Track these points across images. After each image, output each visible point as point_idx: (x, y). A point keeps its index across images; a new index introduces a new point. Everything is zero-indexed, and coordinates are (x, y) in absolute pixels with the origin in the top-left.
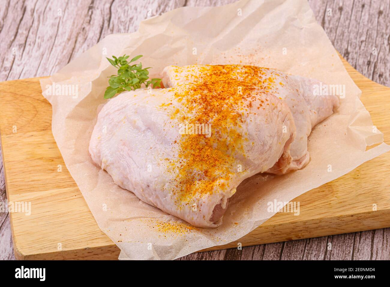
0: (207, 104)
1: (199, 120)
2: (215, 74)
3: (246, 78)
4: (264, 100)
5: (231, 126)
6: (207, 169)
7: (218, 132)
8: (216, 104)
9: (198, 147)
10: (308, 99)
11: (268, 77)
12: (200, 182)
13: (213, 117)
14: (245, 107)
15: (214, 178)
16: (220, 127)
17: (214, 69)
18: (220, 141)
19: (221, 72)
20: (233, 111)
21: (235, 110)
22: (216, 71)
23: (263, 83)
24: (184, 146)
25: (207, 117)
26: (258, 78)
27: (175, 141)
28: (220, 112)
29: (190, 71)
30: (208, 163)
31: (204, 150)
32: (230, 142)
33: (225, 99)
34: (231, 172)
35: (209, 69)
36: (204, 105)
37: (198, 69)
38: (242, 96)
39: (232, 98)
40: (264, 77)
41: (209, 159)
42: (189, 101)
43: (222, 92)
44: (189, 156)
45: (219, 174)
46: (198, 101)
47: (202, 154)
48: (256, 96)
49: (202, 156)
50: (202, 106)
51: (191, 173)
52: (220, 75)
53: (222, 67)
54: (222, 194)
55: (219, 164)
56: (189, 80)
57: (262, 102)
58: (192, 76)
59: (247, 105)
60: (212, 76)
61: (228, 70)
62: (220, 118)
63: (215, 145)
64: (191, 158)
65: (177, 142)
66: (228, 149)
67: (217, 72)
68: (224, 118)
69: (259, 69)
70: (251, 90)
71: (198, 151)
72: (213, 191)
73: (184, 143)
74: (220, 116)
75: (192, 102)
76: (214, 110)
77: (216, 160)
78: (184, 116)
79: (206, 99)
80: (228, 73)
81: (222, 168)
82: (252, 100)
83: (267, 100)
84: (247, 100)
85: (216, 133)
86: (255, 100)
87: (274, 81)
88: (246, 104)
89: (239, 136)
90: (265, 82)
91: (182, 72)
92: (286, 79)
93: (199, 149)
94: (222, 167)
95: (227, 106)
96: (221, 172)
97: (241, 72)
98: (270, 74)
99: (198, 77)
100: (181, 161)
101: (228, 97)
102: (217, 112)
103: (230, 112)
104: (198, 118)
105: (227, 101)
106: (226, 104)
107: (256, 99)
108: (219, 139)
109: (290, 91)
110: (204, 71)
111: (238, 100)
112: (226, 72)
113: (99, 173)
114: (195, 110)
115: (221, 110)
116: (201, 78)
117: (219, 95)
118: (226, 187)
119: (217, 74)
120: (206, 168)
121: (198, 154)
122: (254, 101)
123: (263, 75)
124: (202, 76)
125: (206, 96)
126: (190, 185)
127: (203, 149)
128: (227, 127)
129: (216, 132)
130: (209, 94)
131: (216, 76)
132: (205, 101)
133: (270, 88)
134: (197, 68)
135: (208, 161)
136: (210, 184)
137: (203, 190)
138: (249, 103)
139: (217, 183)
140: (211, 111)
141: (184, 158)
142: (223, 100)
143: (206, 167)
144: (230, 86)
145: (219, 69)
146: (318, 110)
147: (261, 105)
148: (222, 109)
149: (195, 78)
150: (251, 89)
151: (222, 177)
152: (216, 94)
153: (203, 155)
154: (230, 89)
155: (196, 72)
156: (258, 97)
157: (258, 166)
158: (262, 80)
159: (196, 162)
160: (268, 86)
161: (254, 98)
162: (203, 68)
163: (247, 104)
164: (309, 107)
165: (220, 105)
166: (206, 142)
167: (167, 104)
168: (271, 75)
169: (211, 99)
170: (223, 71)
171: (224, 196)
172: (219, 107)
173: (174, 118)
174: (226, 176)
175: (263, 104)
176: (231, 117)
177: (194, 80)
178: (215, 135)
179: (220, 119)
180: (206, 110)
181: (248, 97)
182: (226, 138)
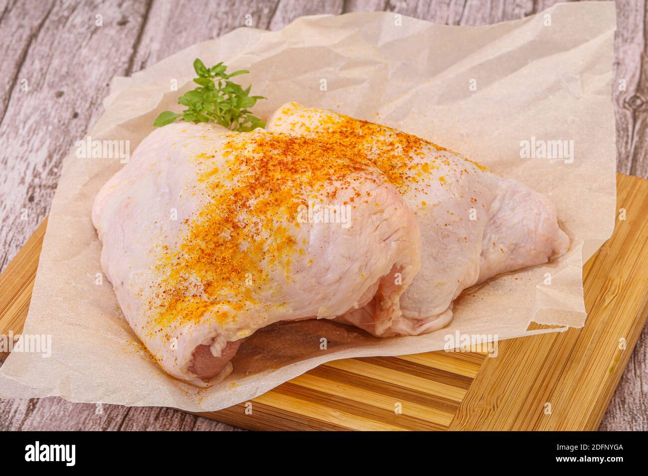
0: (262, 173)
1: (236, 195)
2: (341, 132)
3: (384, 153)
4: (363, 192)
5: (282, 220)
6: (212, 281)
7: (256, 224)
8: (278, 175)
9: (215, 239)
10: (501, 224)
11: (423, 162)
12: (192, 300)
13: (259, 197)
14: (322, 194)
15: (216, 298)
16: (263, 217)
17: (346, 124)
18: (255, 241)
19: (351, 133)
20: (299, 196)
21: (302, 194)
22: (347, 128)
23: (409, 169)
24: (194, 231)
25: (250, 194)
26: (406, 159)
27: (187, 220)
28: (276, 191)
29: (304, 116)
30: (218, 271)
31: (223, 248)
32: (270, 247)
33: (296, 171)
34: (253, 299)
35: (338, 122)
36: (258, 172)
37: (320, 117)
38: (330, 175)
39: (309, 174)
40: (417, 160)
41: (223, 265)
42: (238, 160)
43: (303, 160)
44: (195, 252)
45: (226, 295)
46: (252, 164)
47: (217, 254)
48: (353, 181)
49: (215, 257)
50: (253, 173)
51: (185, 280)
52: (347, 137)
53: (361, 124)
54: (216, 330)
55: (237, 280)
56: (294, 130)
57: (358, 195)
58: (303, 125)
59: (328, 193)
60: (335, 134)
61: (366, 131)
62: (271, 201)
63: (245, 245)
64: (195, 255)
65: (189, 222)
66: (264, 259)
67: (346, 131)
68: (278, 203)
69: (420, 144)
70: (353, 170)
71: (213, 246)
72: (202, 319)
73: (197, 227)
74: (272, 199)
75: (242, 163)
76: (267, 185)
77: (234, 270)
78: (219, 182)
79: (267, 163)
80: (363, 137)
81: (239, 287)
82: (341, 187)
83: (369, 194)
84: (332, 184)
85: (253, 225)
86: (346, 188)
87: (431, 171)
88: (327, 191)
89: (290, 241)
90: (414, 168)
91: (292, 114)
92: (459, 175)
93: (214, 243)
94: (240, 285)
95: (292, 185)
96: (233, 292)
97: (385, 141)
98: (433, 157)
99: (312, 129)
100: (180, 256)
101: (303, 170)
102: (271, 190)
103: (292, 196)
104: (237, 191)
105: (296, 176)
106: (292, 180)
107: (349, 188)
108: (255, 237)
109: (453, 196)
110: (326, 122)
111: (318, 180)
112: (361, 134)
113: (92, 243)
114: (238, 176)
115: (280, 188)
116: (315, 133)
117: (293, 163)
118: (227, 321)
119: (345, 134)
120: (210, 278)
121: (209, 251)
122: (344, 190)
123: (417, 155)
124: (319, 131)
125: (271, 158)
126: (177, 301)
127: (222, 245)
128: (275, 219)
129: (255, 223)
130: (277, 157)
131: (341, 136)
132: (264, 166)
133: (415, 181)
134: (318, 114)
135: (220, 269)
136: (205, 306)
137: (189, 313)
138: (333, 190)
139: (216, 308)
140: (262, 185)
141: (186, 253)
142: (292, 173)
143: (212, 278)
144: (325, 154)
145: (354, 126)
146: (512, 247)
147: (352, 200)
148: (282, 188)
149: (306, 130)
150: (355, 168)
151: (229, 302)
152: (290, 160)
153: (217, 256)
154: (320, 159)
155: (313, 122)
156: (355, 184)
157: (310, 304)
158: (410, 165)
159: (200, 264)
160: (415, 176)
161: (347, 185)
162: (330, 118)
163: (329, 191)
164: (494, 238)
165: (282, 180)
166: (231, 236)
167: (208, 156)
168: (434, 160)
169: (274, 166)
170: (356, 131)
171: (218, 335)
172: (278, 182)
173: (203, 181)
174: (240, 303)
175: (356, 199)
176: (288, 205)
177: (301, 134)
178: (250, 229)
179: (269, 202)
180: (256, 181)
181: (337, 180)
182: (267, 239)
